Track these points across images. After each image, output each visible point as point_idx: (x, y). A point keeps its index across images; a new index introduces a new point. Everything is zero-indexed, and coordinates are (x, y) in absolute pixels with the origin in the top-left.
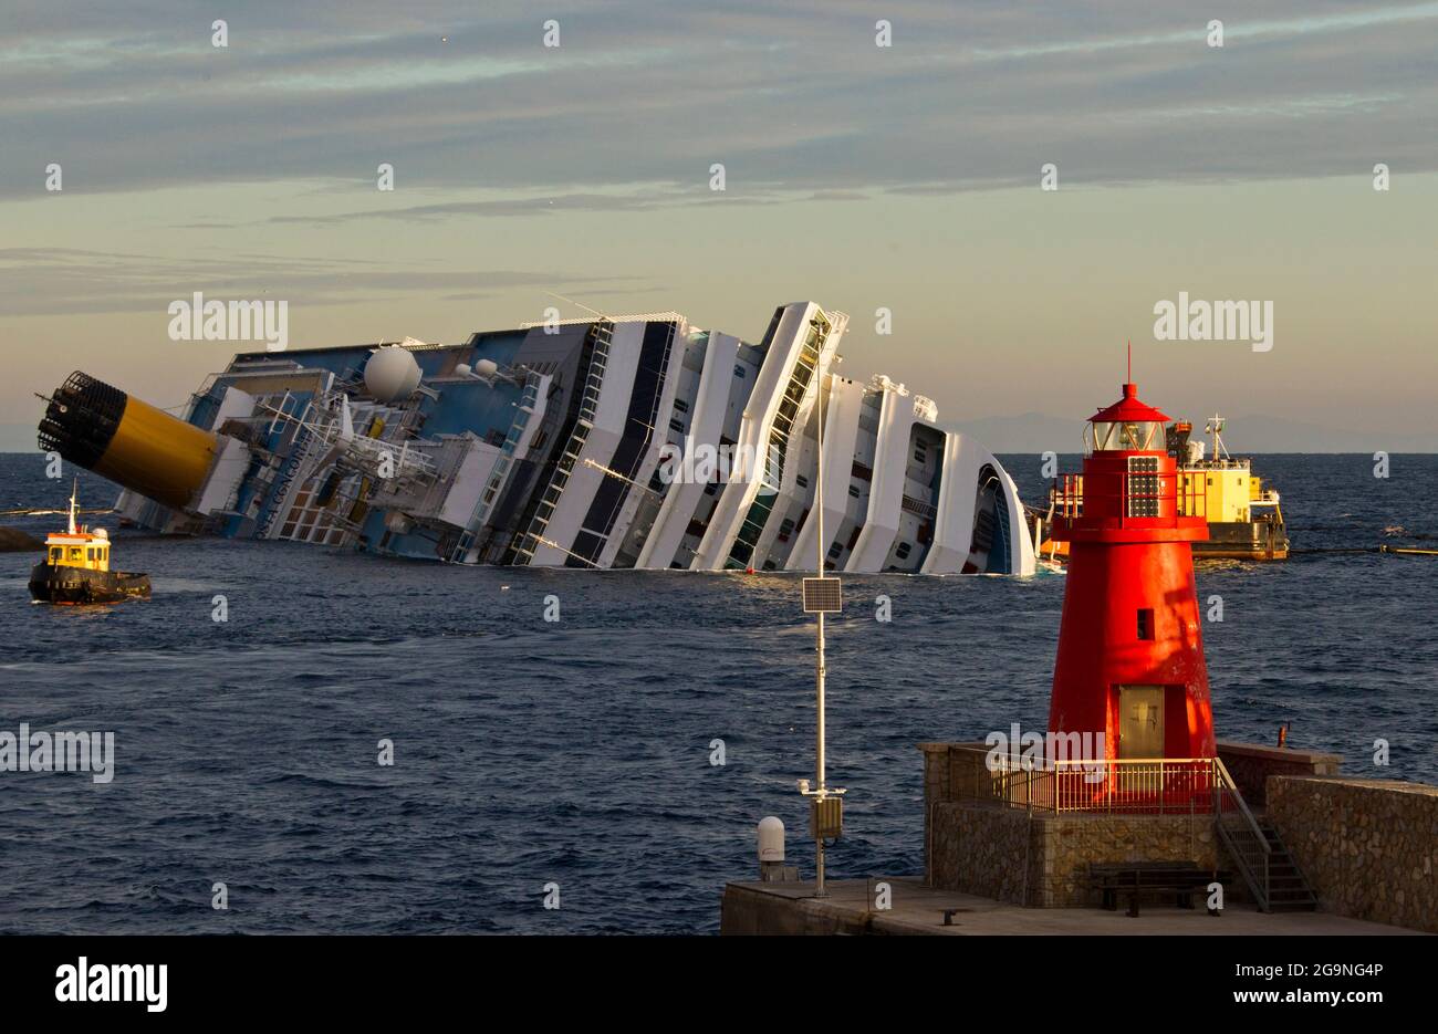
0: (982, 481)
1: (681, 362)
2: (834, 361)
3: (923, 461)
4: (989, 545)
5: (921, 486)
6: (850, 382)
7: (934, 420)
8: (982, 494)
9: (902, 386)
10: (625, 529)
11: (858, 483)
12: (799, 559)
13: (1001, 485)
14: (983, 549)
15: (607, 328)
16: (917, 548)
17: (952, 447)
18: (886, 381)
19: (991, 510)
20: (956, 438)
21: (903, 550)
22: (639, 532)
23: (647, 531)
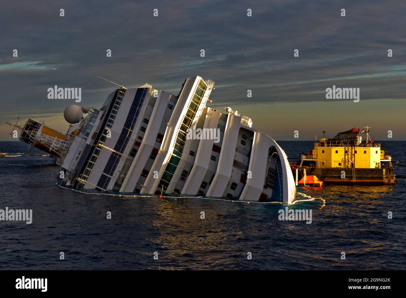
0: (270, 154)
1: (147, 103)
2: (208, 102)
3: (244, 145)
4: (273, 185)
5: (243, 156)
6: (215, 111)
7: (251, 127)
8: (270, 160)
9: (237, 112)
10: (118, 173)
11: (215, 154)
12: (187, 189)
13: (279, 155)
14: (270, 187)
15: (123, 91)
16: (240, 185)
17: (256, 138)
18: (230, 110)
19: (274, 168)
20: (259, 134)
21: (234, 186)
22: (122, 176)
23: (125, 175)
